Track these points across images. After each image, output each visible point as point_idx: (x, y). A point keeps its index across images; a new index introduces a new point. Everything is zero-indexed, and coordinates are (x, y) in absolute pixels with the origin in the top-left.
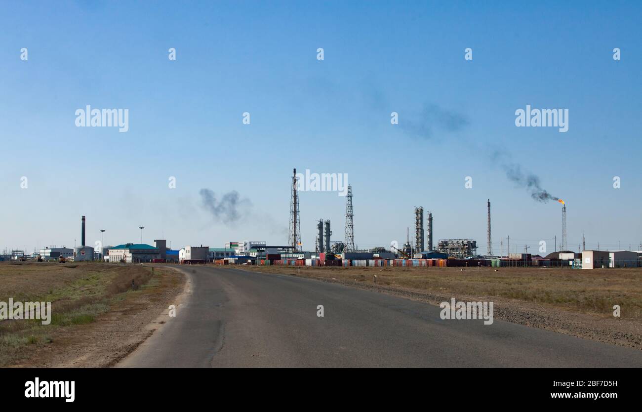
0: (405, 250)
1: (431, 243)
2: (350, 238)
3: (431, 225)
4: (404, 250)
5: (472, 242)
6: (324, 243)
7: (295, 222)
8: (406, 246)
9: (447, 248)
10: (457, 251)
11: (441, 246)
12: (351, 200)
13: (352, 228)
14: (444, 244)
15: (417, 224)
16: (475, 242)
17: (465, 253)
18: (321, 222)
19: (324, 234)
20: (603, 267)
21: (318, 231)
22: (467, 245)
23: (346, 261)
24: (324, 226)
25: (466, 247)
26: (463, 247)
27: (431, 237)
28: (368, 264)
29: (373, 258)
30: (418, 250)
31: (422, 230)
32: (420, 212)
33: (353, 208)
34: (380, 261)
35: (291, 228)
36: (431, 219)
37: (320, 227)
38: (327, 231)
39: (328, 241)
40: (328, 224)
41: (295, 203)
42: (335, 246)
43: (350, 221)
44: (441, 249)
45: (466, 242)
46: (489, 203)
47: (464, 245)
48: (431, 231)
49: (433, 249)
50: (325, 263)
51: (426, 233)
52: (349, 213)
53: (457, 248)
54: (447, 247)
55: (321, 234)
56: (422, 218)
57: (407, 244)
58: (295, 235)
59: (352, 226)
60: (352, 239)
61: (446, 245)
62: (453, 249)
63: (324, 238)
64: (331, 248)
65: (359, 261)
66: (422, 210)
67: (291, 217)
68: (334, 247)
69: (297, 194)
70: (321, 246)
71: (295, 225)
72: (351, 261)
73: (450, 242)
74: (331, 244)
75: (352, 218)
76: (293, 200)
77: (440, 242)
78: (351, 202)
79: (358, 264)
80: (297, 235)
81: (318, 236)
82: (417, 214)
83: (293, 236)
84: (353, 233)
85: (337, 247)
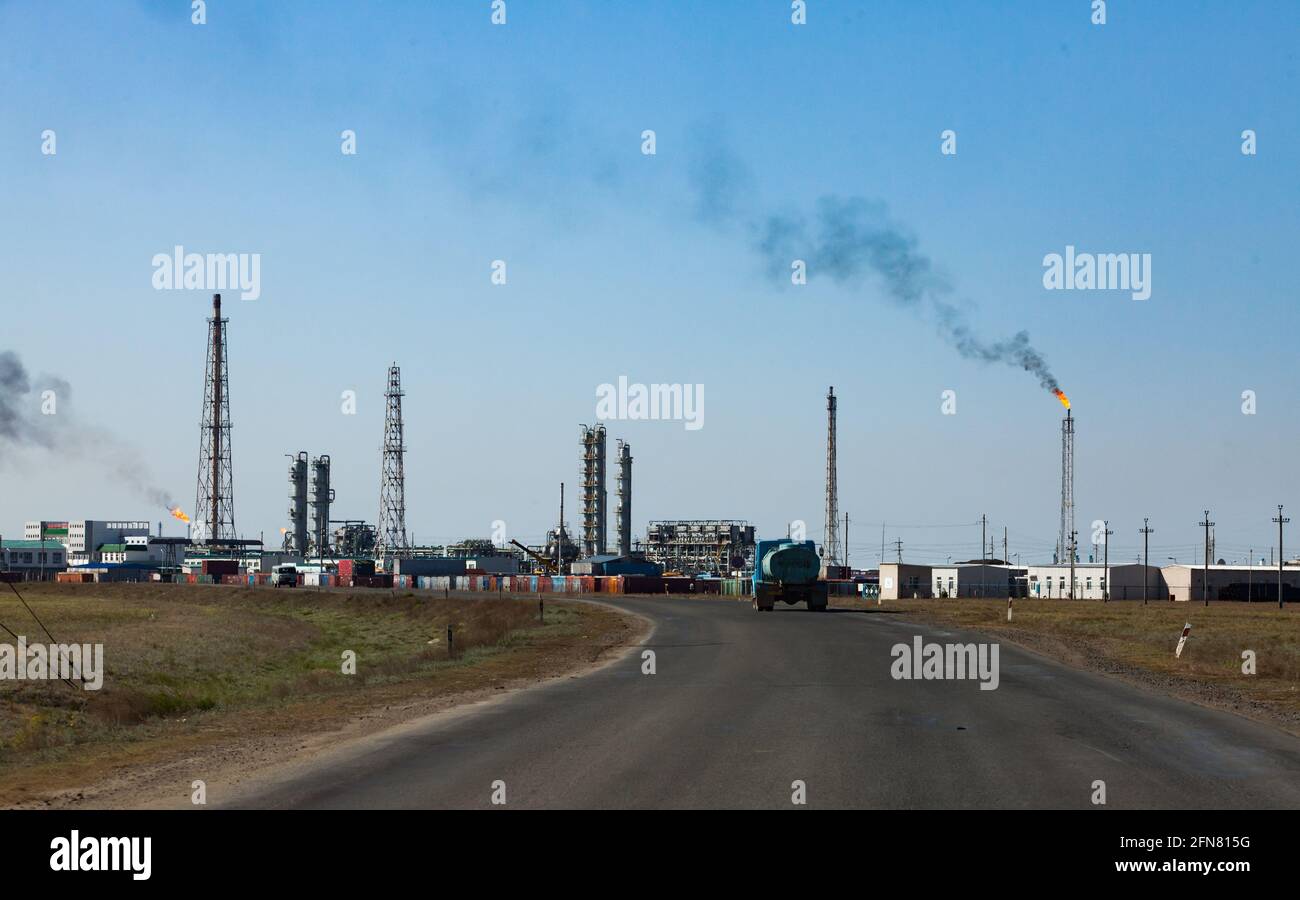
0: (552, 549)
1: (625, 530)
2: (393, 514)
3: (626, 478)
4: (548, 548)
5: (742, 529)
6: (311, 525)
7: (217, 458)
8: (556, 537)
9: (673, 546)
10: (701, 555)
11: (655, 538)
12: (398, 407)
13: (402, 485)
14: (664, 535)
15: (588, 475)
16: (751, 530)
17: (724, 560)
18: (300, 461)
19: (311, 497)
20: (915, 596)
21: (292, 489)
22: (727, 537)
23: (404, 579)
24: (312, 474)
25: (725, 542)
26: (716, 543)
27: (625, 512)
28: (453, 584)
29: (464, 572)
30: (590, 551)
31: (602, 492)
32: (595, 441)
33: (404, 427)
34: (480, 579)
35: (204, 478)
36: (627, 462)
37: (299, 475)
38: (319, 489)
39: (323, 517)
40: (323, 468)
41: (218, 401)
42: (342, 533)
43: (394, 466)
44: (655, 547)
45: (725, 529)
46: (832, 400)
47: (721, 538)
48: (626, 495)
49: (633, 548)
50: (352, 583)
51: (614, 502)
52: (393, 442)
53: (701, 546)
54: (671, 542)
55: (301, 498)
56: (602, 459)
57: (558, 532)
58: (217, 498)
59: (400, 480)
60: (401, 518)
61: (671, 537)
62: (691, 548)
63: (311, 511)
64: (331, 540)
65: (434, 578)
66: (602, 435)
67: (206, 442)
68: (340, 538)
69: (223, 372)
70: (301, 533)
71: (216, 468)
72: (415, 579)
73: (683, 528)
74: (332, 528)
75: (400, 458)
76: (211, 390)
77: (654, 528)
78: (399, 411)
79: (431, 586)
80: (221, 498)
81: (293, 505)
82: (588, 447)
83: (211, 503)
84: (402, 501)
85: (349, 536)
